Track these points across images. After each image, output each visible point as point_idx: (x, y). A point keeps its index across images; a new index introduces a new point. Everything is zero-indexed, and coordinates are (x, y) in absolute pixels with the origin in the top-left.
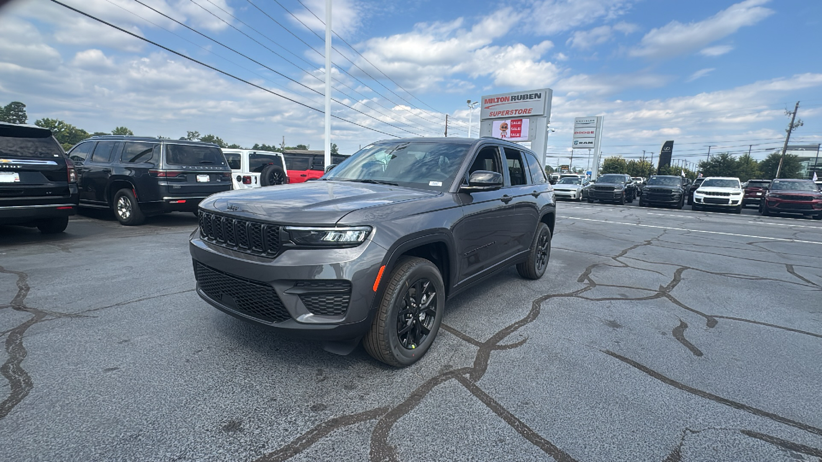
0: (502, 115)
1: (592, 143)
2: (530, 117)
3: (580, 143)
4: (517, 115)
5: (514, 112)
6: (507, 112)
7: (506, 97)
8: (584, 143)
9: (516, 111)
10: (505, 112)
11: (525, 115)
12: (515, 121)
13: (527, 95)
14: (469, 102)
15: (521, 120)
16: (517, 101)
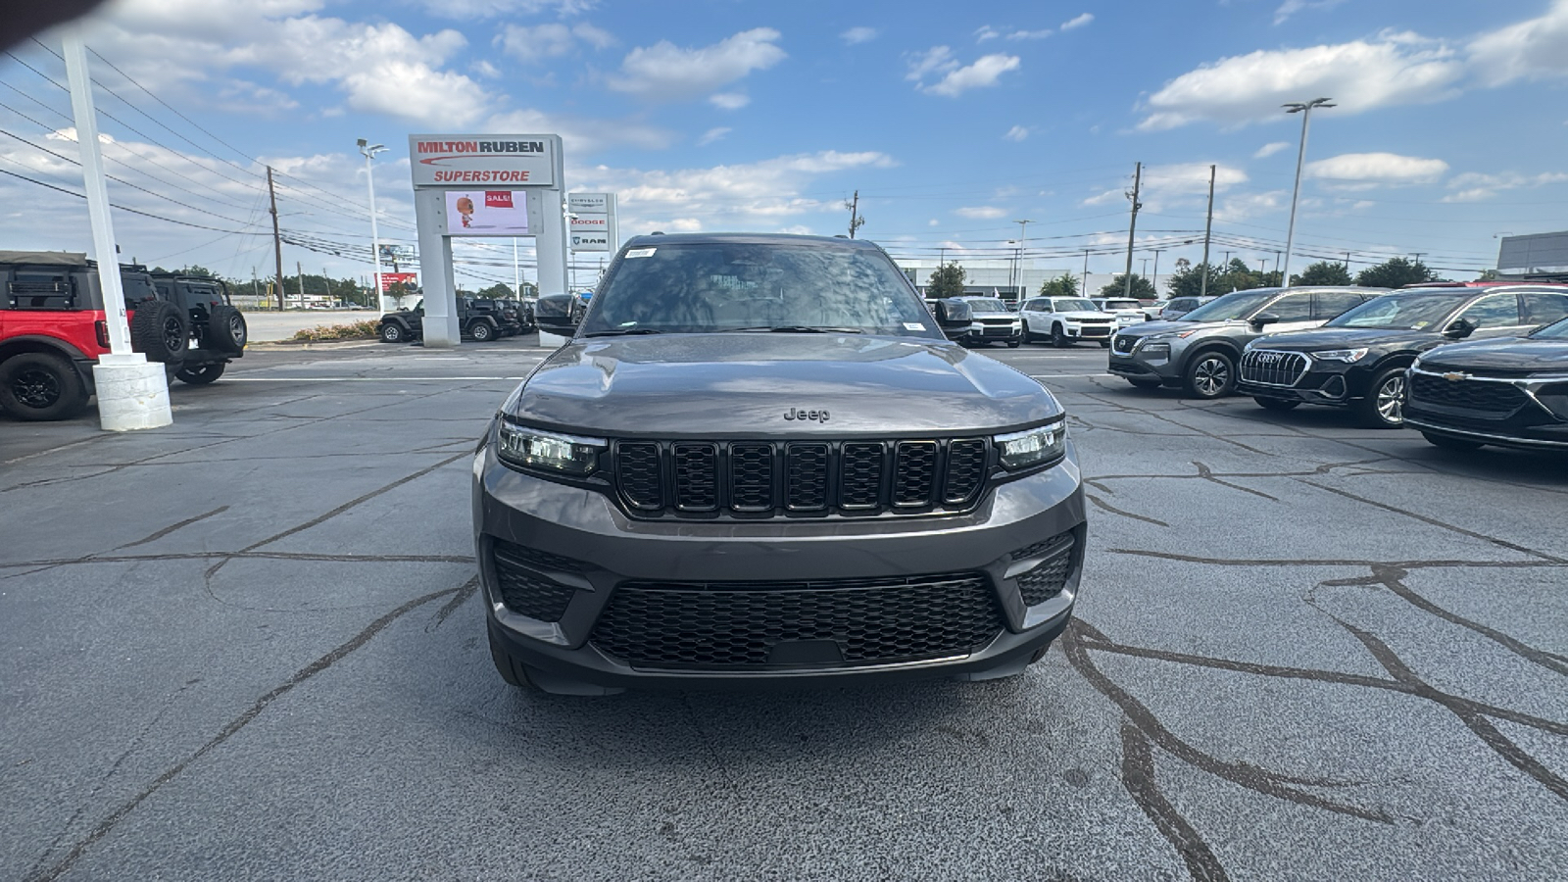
0: (464, 179)
1: (604, 241)
2: (528, 189)
3: (584, 241)
4: (498, 182)
5: (492, 175)
6: (476, 175)
7: (468, 144)
8: (591, 241)
9: (495, 173)
10: (471, 174)
11: (514, 182)
12: (497, 194)
13: (515, 144)
14: (362, 143)
15: (509, 194)
16: (493, 152)
